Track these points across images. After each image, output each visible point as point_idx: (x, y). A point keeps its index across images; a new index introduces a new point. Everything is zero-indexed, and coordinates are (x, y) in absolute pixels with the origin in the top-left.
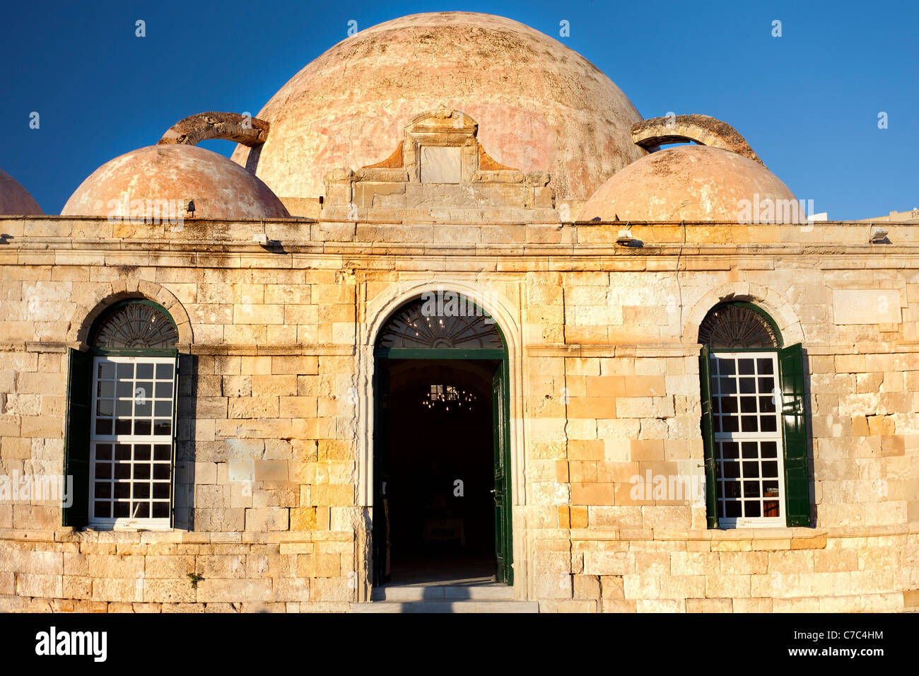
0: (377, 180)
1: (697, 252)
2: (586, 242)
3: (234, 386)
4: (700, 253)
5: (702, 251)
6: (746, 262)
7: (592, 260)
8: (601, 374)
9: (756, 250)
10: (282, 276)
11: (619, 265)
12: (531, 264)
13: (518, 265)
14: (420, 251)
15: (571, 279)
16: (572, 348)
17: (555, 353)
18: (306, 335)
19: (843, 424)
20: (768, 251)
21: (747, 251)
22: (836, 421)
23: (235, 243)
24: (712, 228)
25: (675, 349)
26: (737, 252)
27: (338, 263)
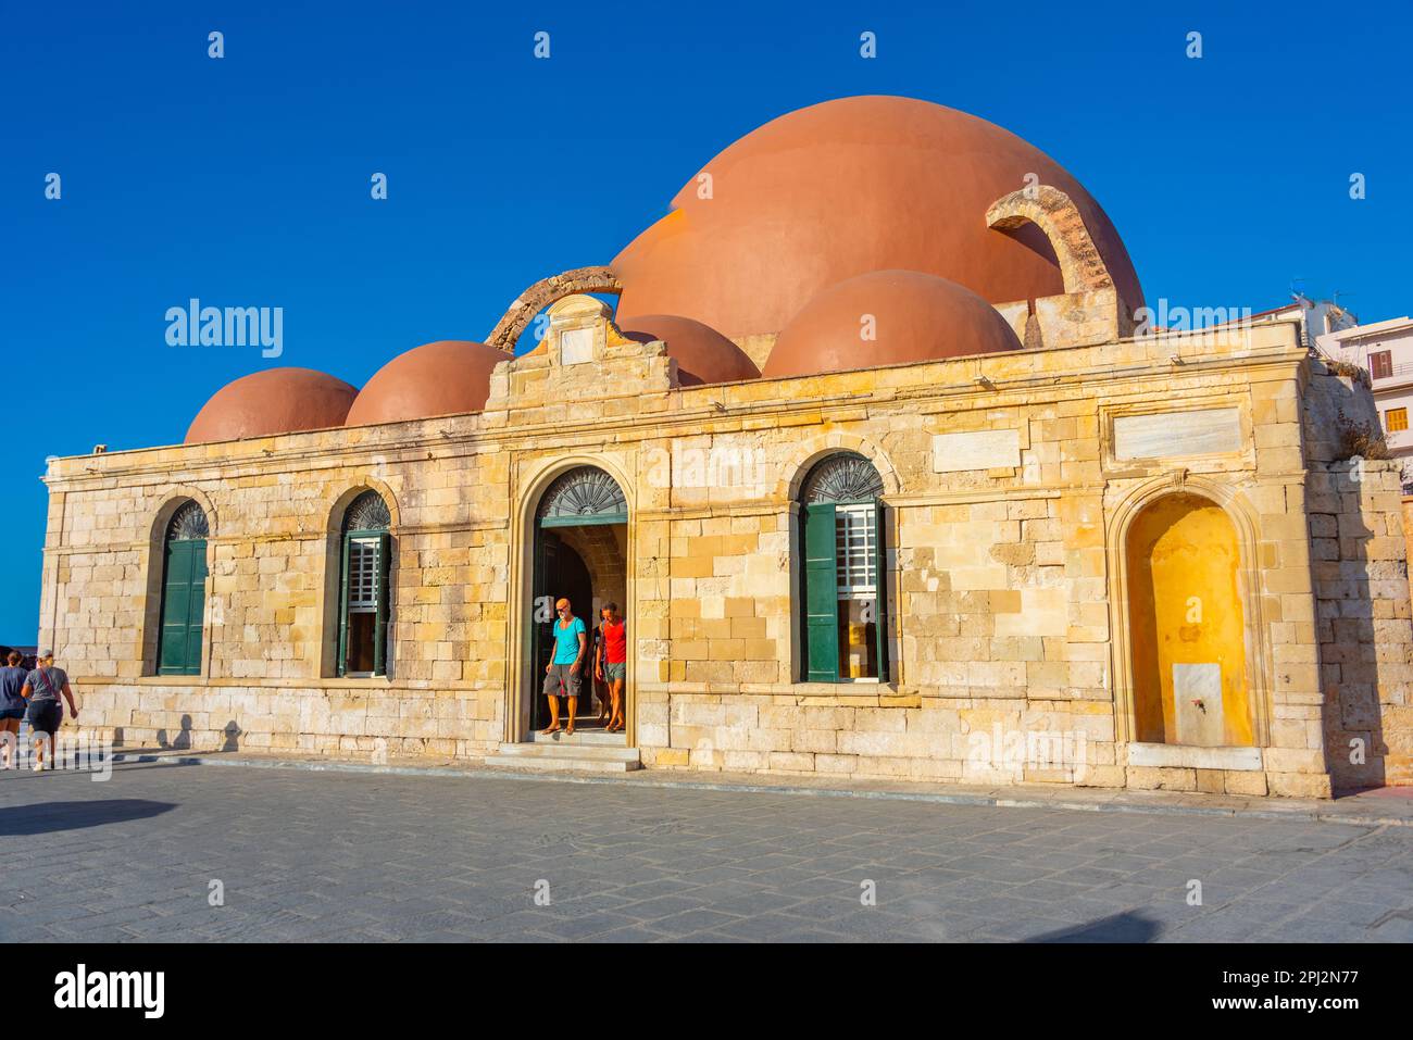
0: (528, 368)
1: (785, 408)
2: (689, 407)
3: (428, 558)
4: (789, 408)
5: (790, 407)
6: (838, 414)
7: (694, 424)
8: (701, 534)
9: (843, 402)
10: (459, 461)
11: (718, 427)
12: (642, 434)
13: (633, 435)
14: (553, 431)
15: (677, 444)
16: (675, 510)
17: (660, 517)
18: (475, 512)
19: (940, 577)
20: (856, 401)
21: (834, 403)
22: (932, 574)
23: (427, 438)
24: (805, 381)
25: (765, 507)
26: (824, 405)
27: (496, 447)
